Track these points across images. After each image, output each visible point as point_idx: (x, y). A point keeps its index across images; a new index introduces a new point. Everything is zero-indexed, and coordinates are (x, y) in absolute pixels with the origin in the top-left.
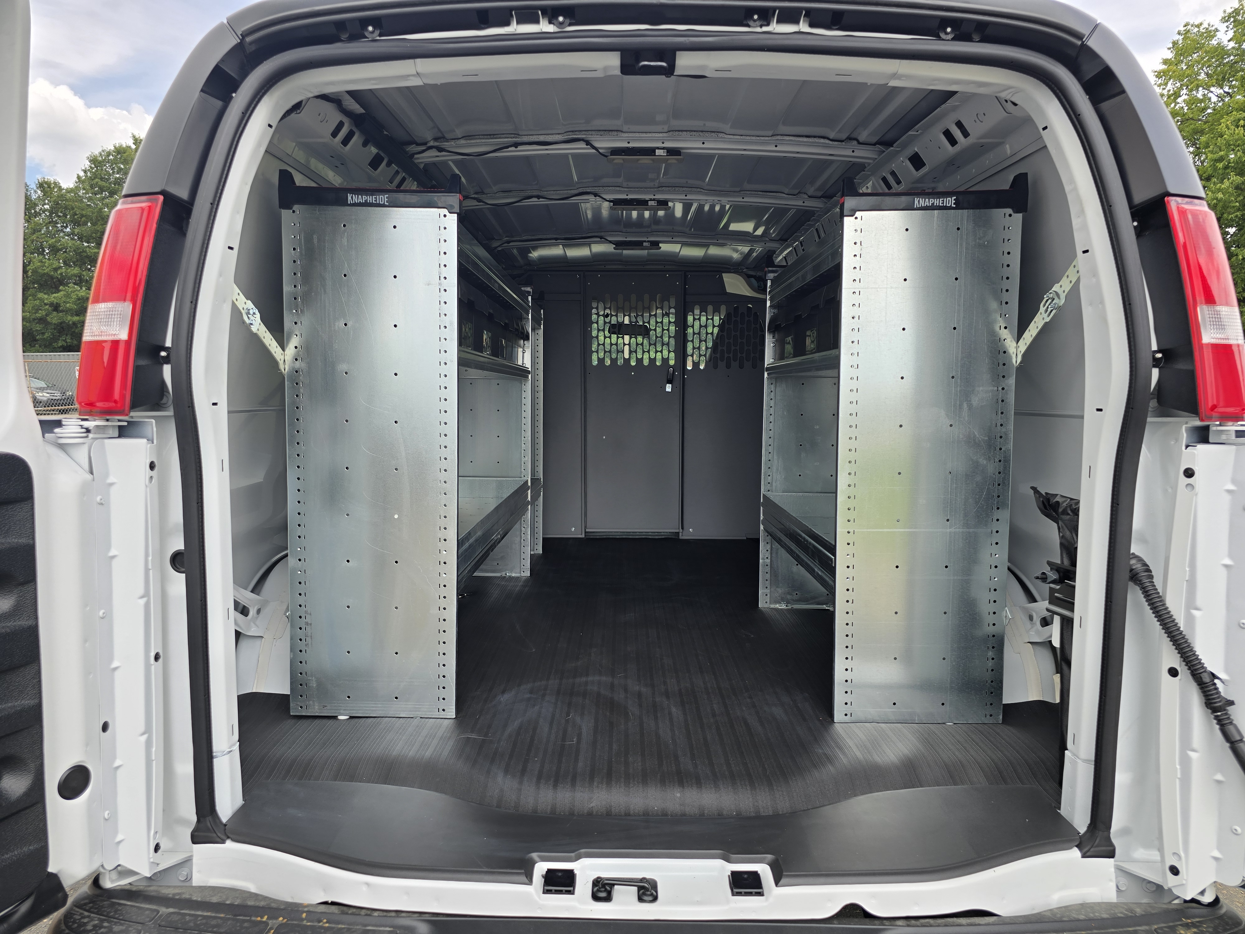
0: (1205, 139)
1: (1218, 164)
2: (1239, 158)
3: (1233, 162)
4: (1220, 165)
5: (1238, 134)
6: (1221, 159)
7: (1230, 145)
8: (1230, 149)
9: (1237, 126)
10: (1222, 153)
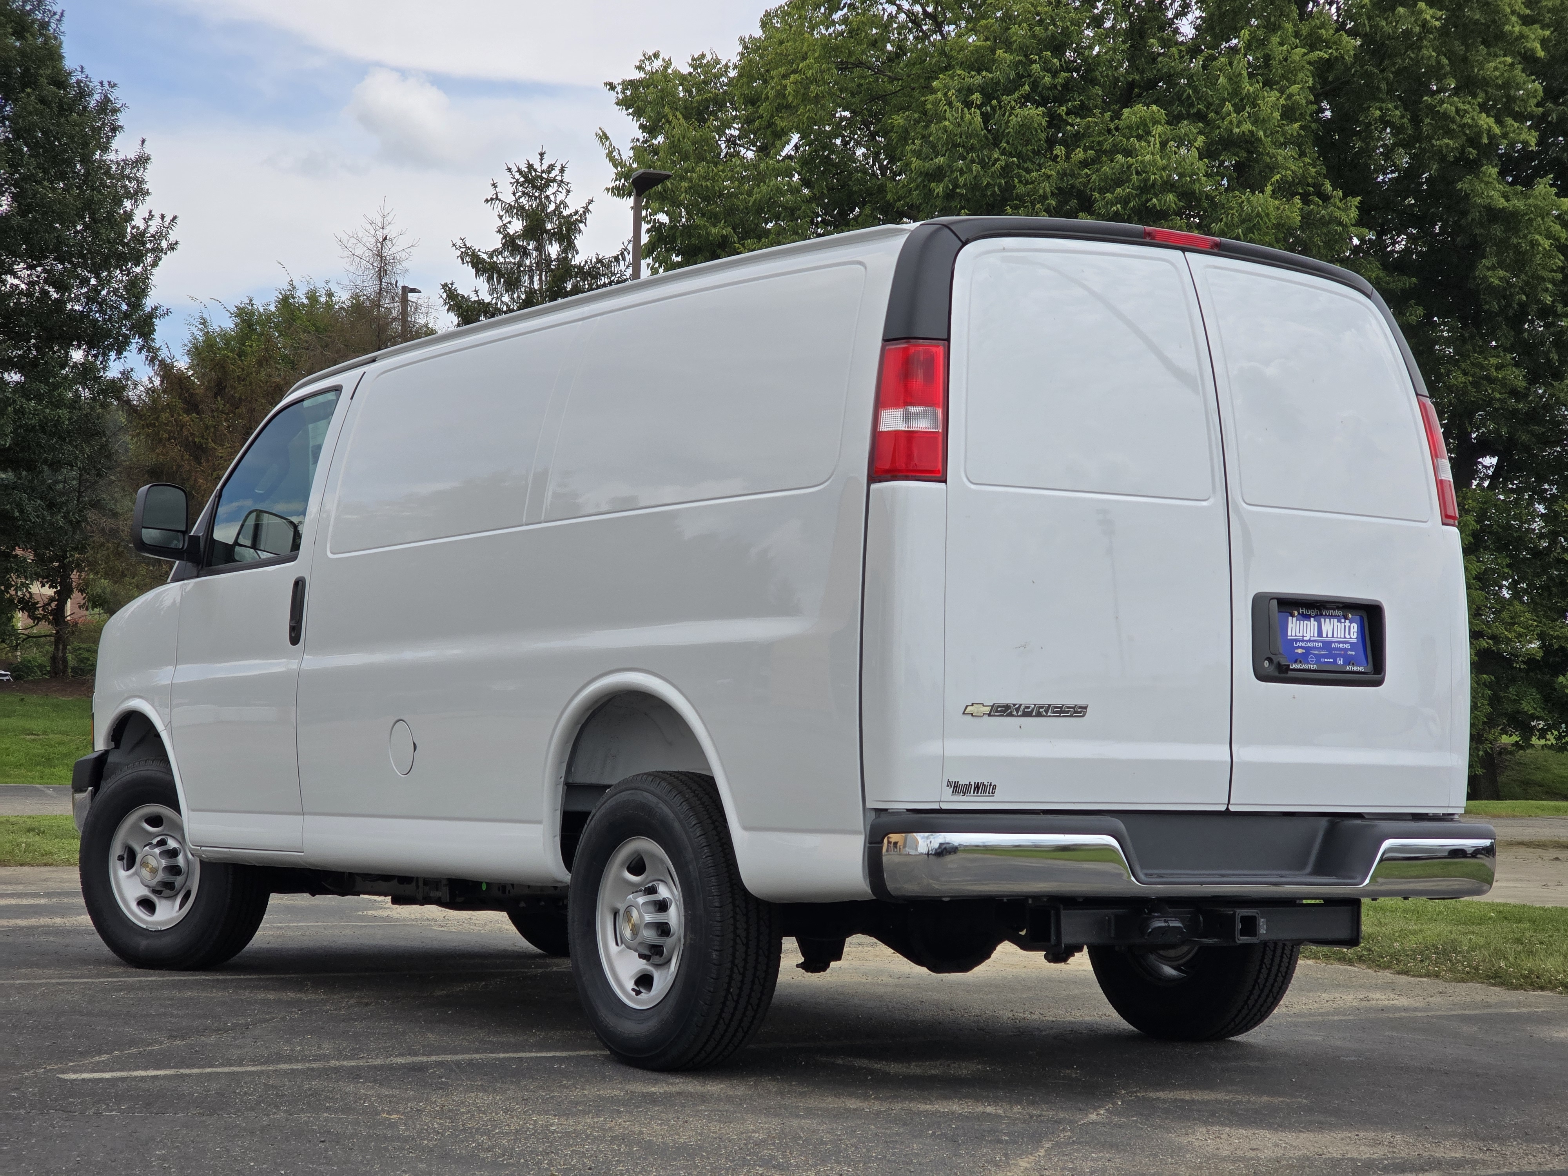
0: (901, 122)
1: (933, 185)
2: (975, 177)
3: (965, 185)
4: (939, 189)
5: (970, 123)
6: (937, 175)
7: (956, 145)
8: (957, 155)
9: (968, 105)
10: (940, 160)
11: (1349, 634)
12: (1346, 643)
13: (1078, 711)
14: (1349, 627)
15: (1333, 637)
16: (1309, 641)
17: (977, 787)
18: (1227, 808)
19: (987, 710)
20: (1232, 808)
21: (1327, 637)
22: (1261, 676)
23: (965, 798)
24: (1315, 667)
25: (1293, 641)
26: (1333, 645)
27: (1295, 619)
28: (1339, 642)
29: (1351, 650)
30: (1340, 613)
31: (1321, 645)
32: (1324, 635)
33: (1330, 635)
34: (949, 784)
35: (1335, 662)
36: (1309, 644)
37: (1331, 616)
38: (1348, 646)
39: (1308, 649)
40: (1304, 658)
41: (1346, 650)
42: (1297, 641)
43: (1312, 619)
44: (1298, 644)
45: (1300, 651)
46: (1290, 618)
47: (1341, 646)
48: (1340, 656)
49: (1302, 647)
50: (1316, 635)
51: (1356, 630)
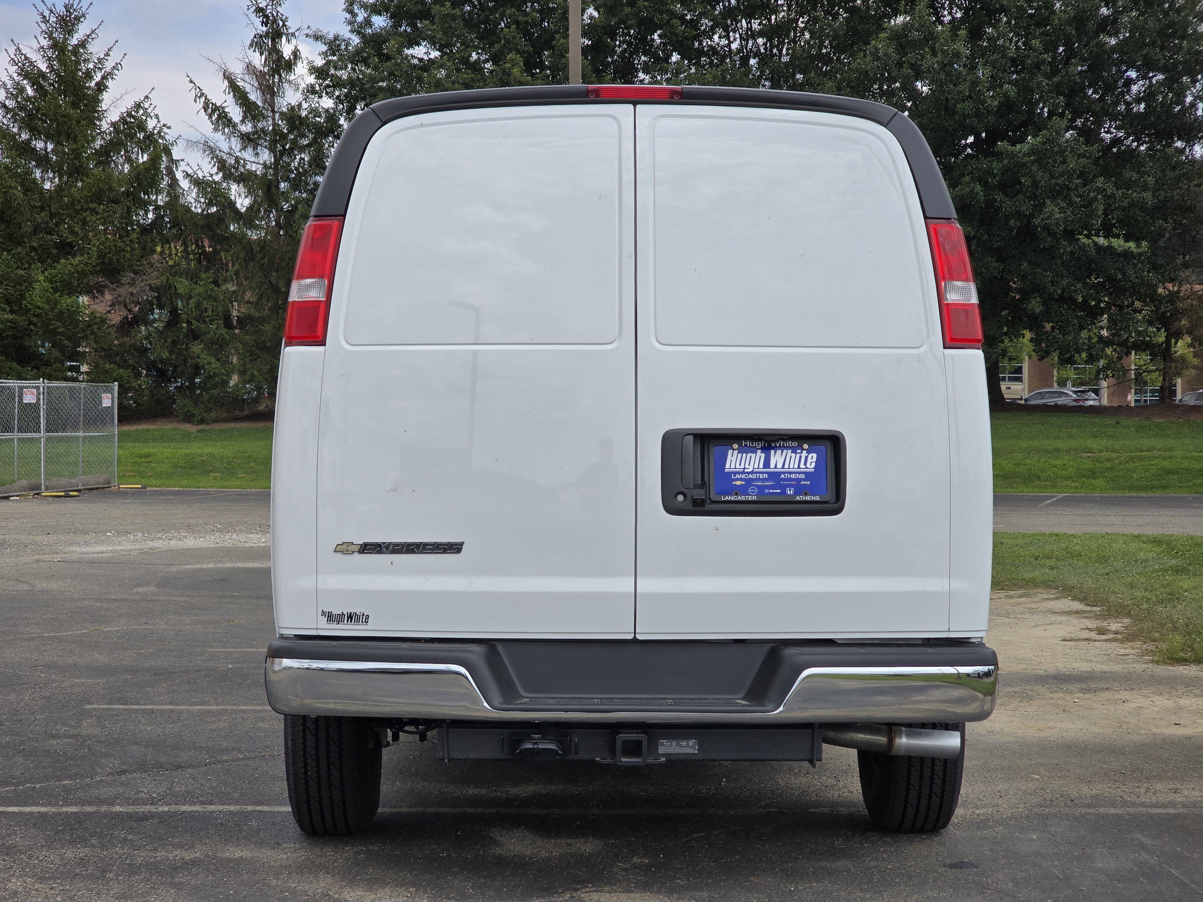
11: (805, 464)
12: (799, 473)
13: (455, 548)
14: (806, 458)
15: (783, 467)
16: (752, 472)
17: (350, 617)
18: (635, 637)
19: (357, 548)
20: (639, 637)
21: (776, 467)
22: (672, 509)
23: (340, 626)
24: (755, 498)
25: (731, 473)
26: (782, 476)
27: (736, 452)
28: (790, 473)
29: (804, 480)
30: (795, 444)
31: (766, 476)
32: (772, 465)
33: (780, 465)
34: (323, 613)
35: (784, 492)
36: (750, 476)
37: (783, 448)
38: (802, 476)
39: (749, 482)
40: (743, 490)
41: (799, 480)
42: (735, 473)
43: (759, 451)
44: (737, 476)
45: (738, 483)
46: (730, 452)
47: (793, 476)
48: (790, 486)
49: (741, 479)
50: (761, 466)
51: (814, 459)
